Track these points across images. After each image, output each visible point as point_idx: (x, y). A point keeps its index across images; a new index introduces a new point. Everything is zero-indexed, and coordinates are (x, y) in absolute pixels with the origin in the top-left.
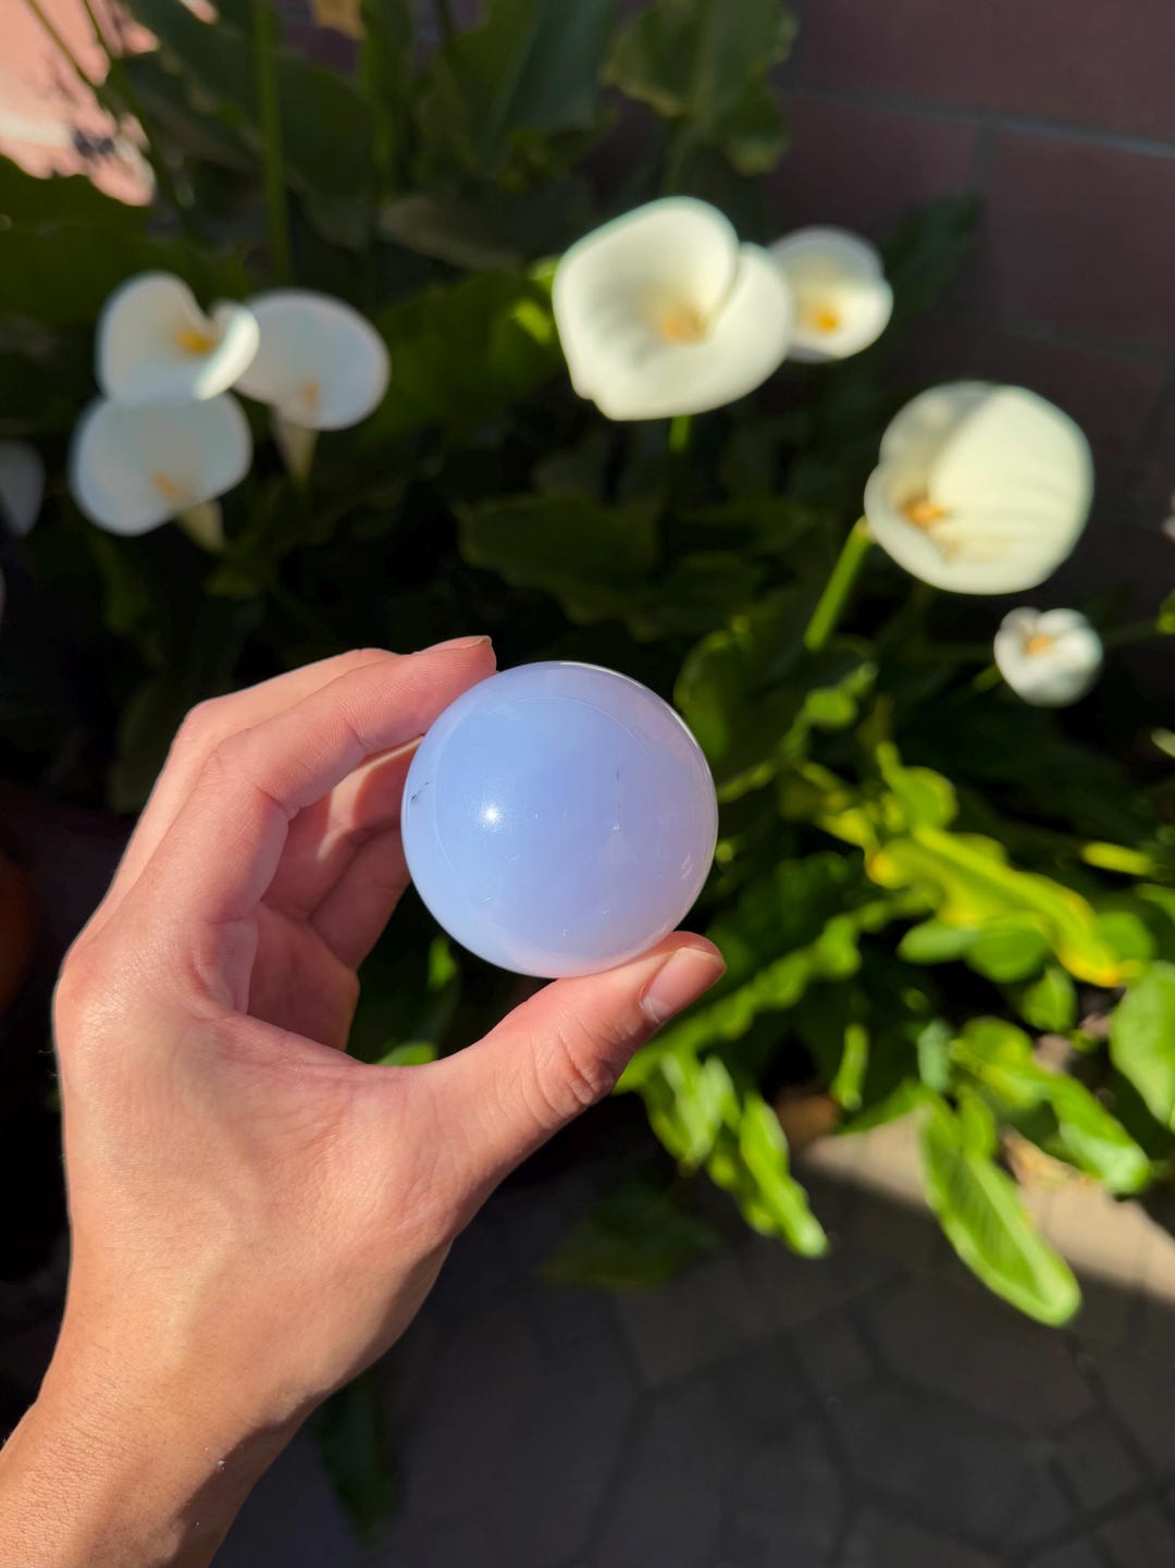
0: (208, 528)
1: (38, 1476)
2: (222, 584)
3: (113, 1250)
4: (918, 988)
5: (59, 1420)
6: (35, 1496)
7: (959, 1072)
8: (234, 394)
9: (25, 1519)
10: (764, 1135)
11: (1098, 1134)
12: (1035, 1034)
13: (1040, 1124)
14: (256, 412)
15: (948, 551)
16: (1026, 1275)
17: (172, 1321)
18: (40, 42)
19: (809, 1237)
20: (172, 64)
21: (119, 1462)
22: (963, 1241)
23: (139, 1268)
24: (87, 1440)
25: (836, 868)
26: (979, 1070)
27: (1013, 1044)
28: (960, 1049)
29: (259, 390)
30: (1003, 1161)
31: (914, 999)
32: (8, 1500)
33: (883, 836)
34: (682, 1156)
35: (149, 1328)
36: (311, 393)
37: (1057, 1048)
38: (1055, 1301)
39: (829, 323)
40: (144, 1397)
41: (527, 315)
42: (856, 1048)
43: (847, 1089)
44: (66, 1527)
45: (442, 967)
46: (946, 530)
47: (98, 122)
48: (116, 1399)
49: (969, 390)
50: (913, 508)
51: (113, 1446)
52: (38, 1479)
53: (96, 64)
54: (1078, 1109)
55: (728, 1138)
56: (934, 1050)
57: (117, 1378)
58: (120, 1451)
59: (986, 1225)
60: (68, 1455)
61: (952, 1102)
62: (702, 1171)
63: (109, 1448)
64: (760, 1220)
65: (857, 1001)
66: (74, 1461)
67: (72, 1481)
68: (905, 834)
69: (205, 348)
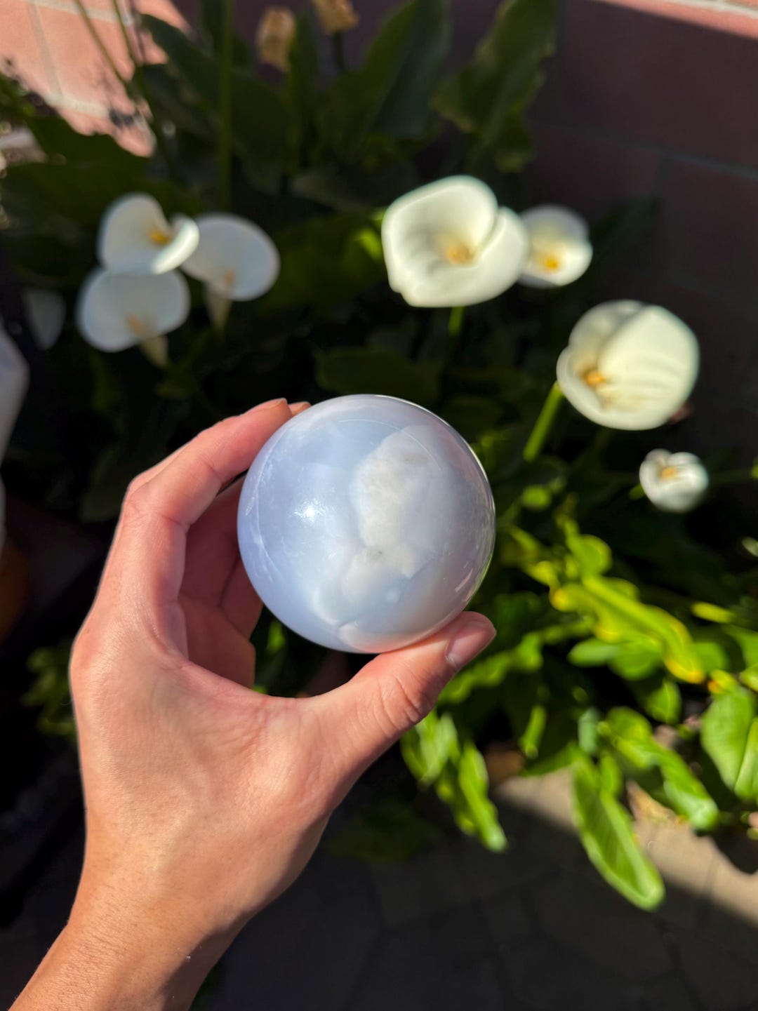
0: (158, 352)
1: (71, 967)
2: (165, 389)
3: (116, 824)
4: (583, 688)
5: (83, 932)
6: (69, 979)
7: (604, 742)
8: (180, 271)
9: (63, 994)
10: (474, 770)
11: (689, 790)
12: (655, 723)
13: (652, 780)
14: (195, 286)
15: (605, 402)
16: (631, 875)
17: (155, 868)
18: (93, 53)
19: (495, 838)
20: (174, 72)
21: (122, 957)
22: (593, 849)
23: (134, 835)
24: (101, 944)
25: (532, 602)
26: (616, 742)
27: (639, 728)
28: (604, 727)
29: (198, 271)
30: (624, 800)
31: (579, 693)
32: (51, 982)
33: (563, 580)
34: (420, 777)
35: (140, 873)
36: (230, 279)
37: (668, 734)
38: (648, 893)
39: (554, 265)
40: (137, 916)
41: (367, 239)
42: (537, 720)
43: (529, 744)
44: (90, 998)
45: (276, 640)
46: (606, 390)
47: (124, 105)
48: (120, 918)
49: (627, 307)
50: (588, 376)
51: (119, 947)
52: (70, 969)
53: (127, 68)
54: (676, 772)
55: (452, 770)
56: (589, 728)
57: (120, 905)
58: (123, 950)
59: (609, 841)
60: (90, 953)
61: (595, 760)
62: (432, 788)
63: (116, 948)
64: (466, 824)
65: (542, 691)
66: (94, 957)
67: (94, 969)
68: (578, 581)
69: (164, 242)
